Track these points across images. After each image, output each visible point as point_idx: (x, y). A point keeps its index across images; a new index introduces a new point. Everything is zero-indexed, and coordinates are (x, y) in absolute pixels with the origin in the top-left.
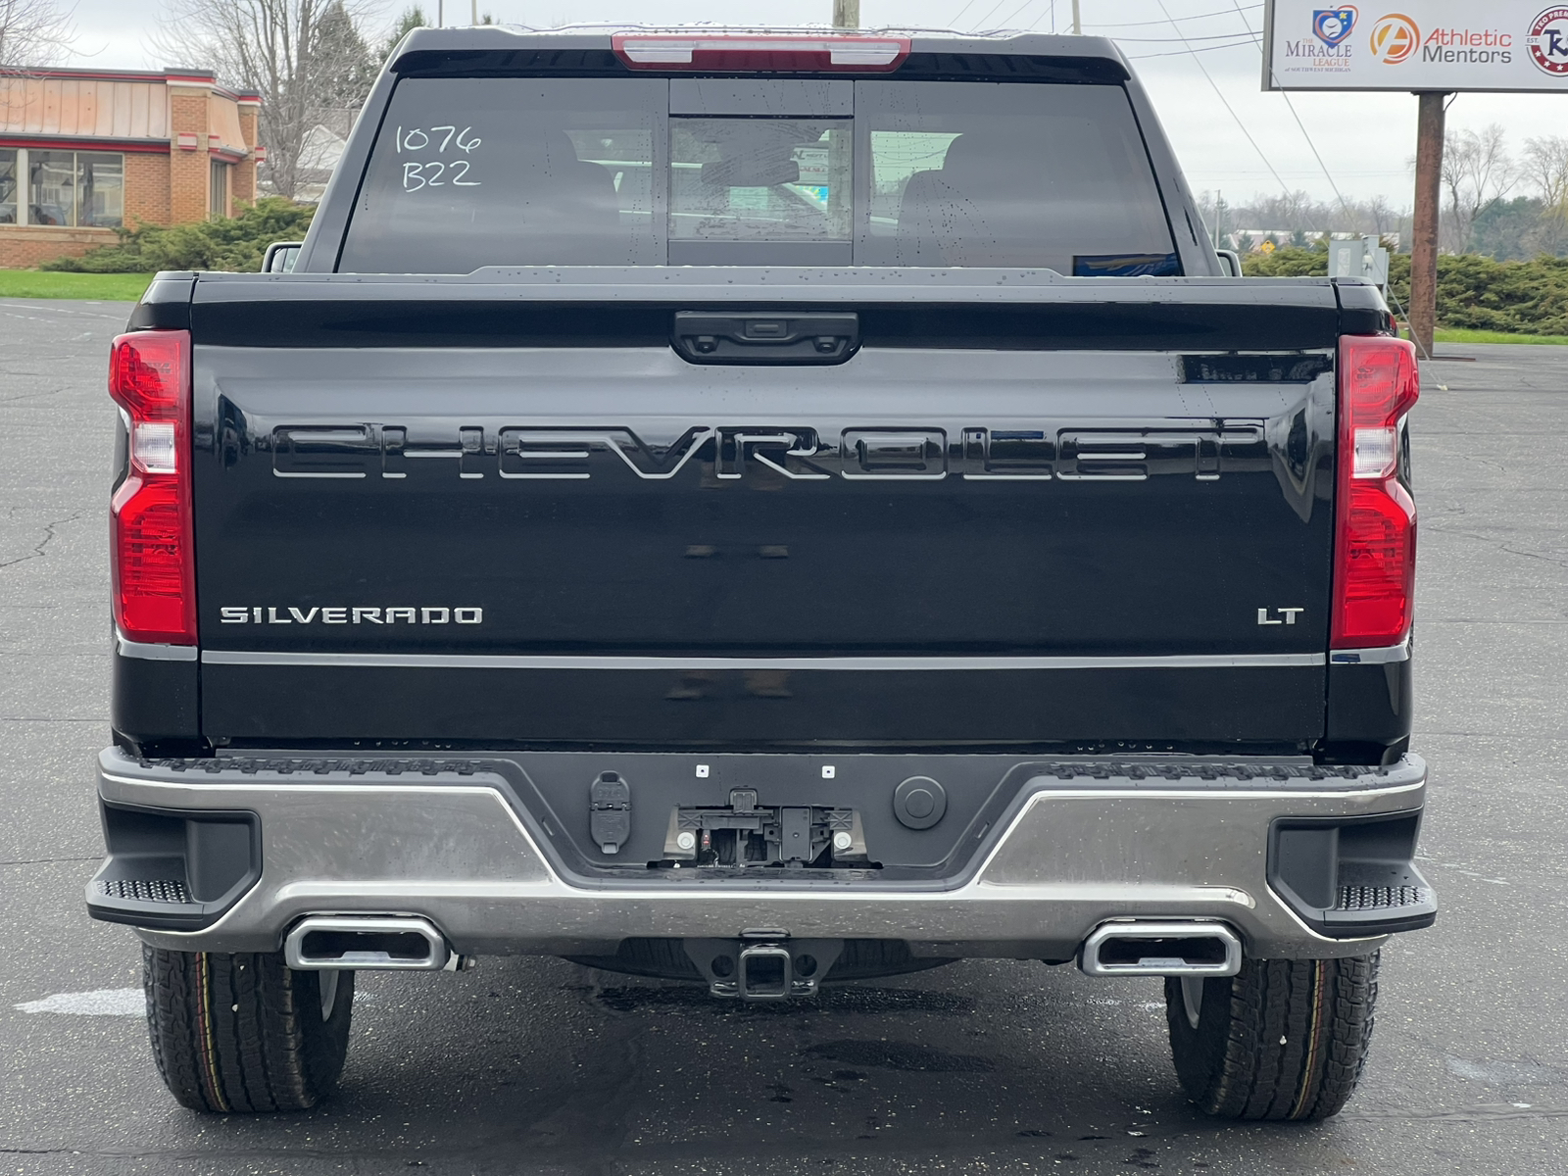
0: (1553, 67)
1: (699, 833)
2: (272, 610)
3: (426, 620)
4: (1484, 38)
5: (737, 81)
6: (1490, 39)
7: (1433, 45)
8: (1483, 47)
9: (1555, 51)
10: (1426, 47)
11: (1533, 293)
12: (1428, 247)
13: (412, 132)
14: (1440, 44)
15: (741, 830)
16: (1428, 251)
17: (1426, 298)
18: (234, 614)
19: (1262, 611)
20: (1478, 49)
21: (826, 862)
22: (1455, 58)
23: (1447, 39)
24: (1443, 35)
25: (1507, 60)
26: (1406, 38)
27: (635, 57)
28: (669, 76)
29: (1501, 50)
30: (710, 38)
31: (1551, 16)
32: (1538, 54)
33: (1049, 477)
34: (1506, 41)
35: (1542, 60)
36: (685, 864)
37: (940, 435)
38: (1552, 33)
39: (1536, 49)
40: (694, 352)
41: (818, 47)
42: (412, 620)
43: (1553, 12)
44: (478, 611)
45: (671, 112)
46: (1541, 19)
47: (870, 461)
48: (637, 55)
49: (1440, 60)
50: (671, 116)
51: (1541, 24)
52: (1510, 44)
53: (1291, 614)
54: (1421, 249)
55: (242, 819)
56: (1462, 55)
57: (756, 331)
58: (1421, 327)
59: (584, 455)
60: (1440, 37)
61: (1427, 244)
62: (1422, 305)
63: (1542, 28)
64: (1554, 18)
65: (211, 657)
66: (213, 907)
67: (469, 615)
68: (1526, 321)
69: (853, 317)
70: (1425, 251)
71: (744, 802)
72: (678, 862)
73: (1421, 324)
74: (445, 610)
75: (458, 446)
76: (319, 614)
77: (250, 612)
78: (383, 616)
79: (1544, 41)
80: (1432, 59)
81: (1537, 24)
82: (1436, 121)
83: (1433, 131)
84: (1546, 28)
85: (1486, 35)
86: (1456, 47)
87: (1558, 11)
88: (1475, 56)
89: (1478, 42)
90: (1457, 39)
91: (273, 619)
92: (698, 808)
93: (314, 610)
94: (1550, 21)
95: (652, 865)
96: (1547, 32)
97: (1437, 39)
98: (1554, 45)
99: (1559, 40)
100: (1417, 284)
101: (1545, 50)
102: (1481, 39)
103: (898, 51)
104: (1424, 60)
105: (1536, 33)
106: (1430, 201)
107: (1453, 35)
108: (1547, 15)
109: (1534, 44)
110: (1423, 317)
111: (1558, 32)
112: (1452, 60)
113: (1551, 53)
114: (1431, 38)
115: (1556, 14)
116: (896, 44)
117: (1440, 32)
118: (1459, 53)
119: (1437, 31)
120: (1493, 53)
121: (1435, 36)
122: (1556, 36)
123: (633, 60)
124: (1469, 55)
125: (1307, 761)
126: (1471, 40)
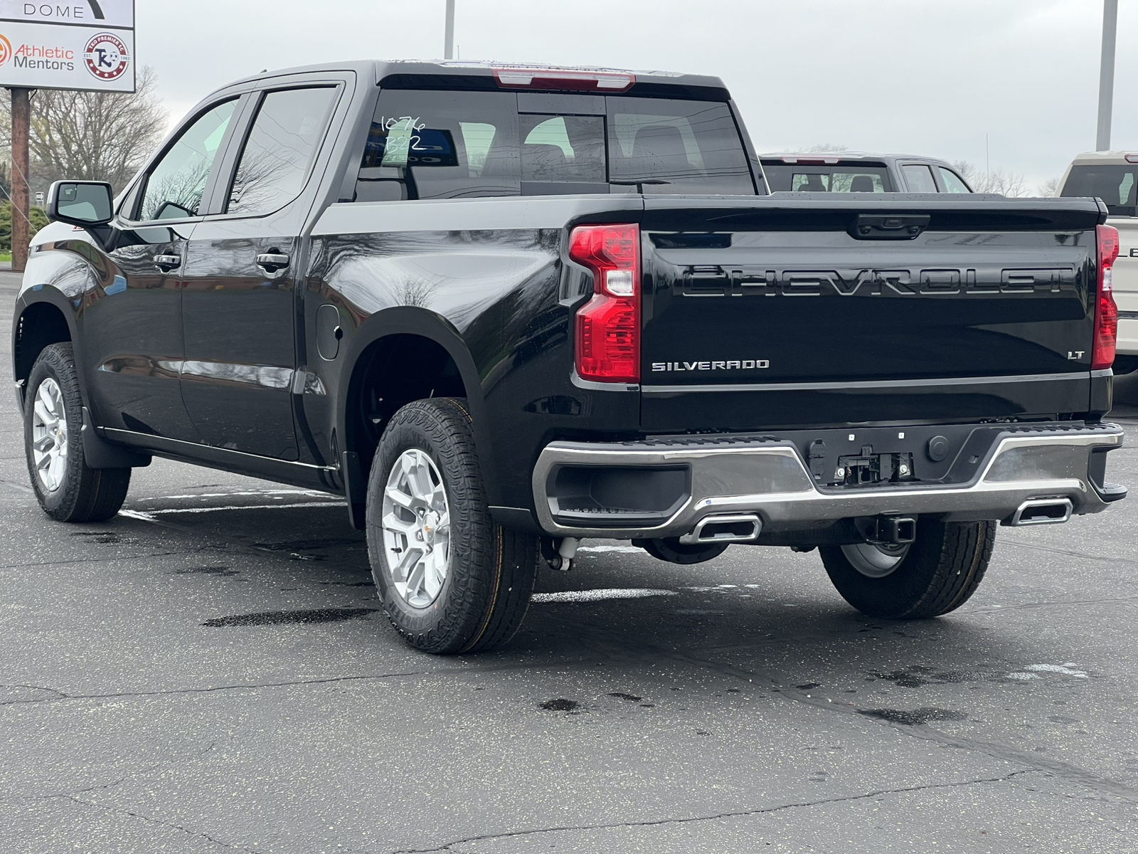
0: (102, 74)
1: (846, 469)
2: (676, 364)
3: (744, 367)
4: (55, 52)
5: (549, 94)
6: (59, 54)
7: (21, 56)
8: (55, 59)
9: (102, 63)
10: (16, 57)
11: (8, 230)
12: (23, 195)
13: (390, 120)
14: (25, 55)
15: (860, 466)
16: (24, 198)
17: (24, 230)
18: (658, 367)
19: (1070, 353)
20: (51, 60)
21: (895, 479)
22: (36, 65)
23: (30, 52)
24: (27, 49)
25: (71, 68)
26: (2, 50)
27: (503, 80)
28: (517, 91)
29: (67, 61)
30: (539, 71)
31: (99, 39)
32: (91, 65)
33: (998, 292)
34: (70, 55)
35: (94, 69)
36: (839, 484)
37: (957, 273)
38: (100, 51)
39: (90, 61)
40: (860, 234)
41: (591, 78)
42: (738, 367)
43: (100, 37)
44: (767, 362)
45: (520, 111)
46: (92, 41)
47: (931, 285)
48: (505, 79)
49: (26, 66)
50: (519, 113)
51: (93, 45)
52: (72, 57)
53: (1080, 353)
54: (18, 196)
55: (682, 468)
56: (41, 64)
57: (890, 223)
58: (21, 250)
59: (818, 284)
60: (25, 50)
61: (23, 193)
62: (21, 235)
63: (94, 47)
64: (101, 41)
65: (646, 389)
66: (666, 514)
67: (763, 364)
68: (6, 249)
69: (929, 216)
70: (21, 198)
71: (867, 451)
72: (837, 483)
73: (21, 248)
74: (752, 362)
75: (763, 280)
76: (697, 365)
77: (666, 365)
78: (725, 366)
79: (95, 56)
80: (21, 66)
81: (90, 44)
82: (25, 108)
83: (23, 116)
84: (96, 47)
85: (56, 51)
86: (36, 58)
87: (104, 36)
88: (50, 65)
89: (51, 55)
90: (37, 52)
91: (676, 369)
92: (847, 456)
93: (695, 364)
94: (98, 43)
95: (829, 485)
96: (97, 50)
97: (23, 51)
98: (102, 59)
99: (105, 56)
100: (17, 221)
101: (96, 63)
102: (53, 53)
103: (629, 81)
104: (15, 66)
105: (90, 50)
106: (23, 163)
107: (34, 50)
108: (96, 39)
109: (88, 58)
110: (22, 244)
111: (104, 51)
112: (34, 67)
113: (100, 65)
114: (19, 51)
115: (102, 39)
116: (628, 78)
117: (25, 47)
118: (38, 62)
119: (23, 46)
120: (61, 63)
121: (22, 50)
122: (103, 54)
123: (502, 82)
124: (45, 63)
125: (1082, 423)
126: (46, 53)
